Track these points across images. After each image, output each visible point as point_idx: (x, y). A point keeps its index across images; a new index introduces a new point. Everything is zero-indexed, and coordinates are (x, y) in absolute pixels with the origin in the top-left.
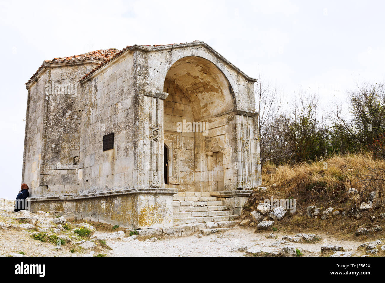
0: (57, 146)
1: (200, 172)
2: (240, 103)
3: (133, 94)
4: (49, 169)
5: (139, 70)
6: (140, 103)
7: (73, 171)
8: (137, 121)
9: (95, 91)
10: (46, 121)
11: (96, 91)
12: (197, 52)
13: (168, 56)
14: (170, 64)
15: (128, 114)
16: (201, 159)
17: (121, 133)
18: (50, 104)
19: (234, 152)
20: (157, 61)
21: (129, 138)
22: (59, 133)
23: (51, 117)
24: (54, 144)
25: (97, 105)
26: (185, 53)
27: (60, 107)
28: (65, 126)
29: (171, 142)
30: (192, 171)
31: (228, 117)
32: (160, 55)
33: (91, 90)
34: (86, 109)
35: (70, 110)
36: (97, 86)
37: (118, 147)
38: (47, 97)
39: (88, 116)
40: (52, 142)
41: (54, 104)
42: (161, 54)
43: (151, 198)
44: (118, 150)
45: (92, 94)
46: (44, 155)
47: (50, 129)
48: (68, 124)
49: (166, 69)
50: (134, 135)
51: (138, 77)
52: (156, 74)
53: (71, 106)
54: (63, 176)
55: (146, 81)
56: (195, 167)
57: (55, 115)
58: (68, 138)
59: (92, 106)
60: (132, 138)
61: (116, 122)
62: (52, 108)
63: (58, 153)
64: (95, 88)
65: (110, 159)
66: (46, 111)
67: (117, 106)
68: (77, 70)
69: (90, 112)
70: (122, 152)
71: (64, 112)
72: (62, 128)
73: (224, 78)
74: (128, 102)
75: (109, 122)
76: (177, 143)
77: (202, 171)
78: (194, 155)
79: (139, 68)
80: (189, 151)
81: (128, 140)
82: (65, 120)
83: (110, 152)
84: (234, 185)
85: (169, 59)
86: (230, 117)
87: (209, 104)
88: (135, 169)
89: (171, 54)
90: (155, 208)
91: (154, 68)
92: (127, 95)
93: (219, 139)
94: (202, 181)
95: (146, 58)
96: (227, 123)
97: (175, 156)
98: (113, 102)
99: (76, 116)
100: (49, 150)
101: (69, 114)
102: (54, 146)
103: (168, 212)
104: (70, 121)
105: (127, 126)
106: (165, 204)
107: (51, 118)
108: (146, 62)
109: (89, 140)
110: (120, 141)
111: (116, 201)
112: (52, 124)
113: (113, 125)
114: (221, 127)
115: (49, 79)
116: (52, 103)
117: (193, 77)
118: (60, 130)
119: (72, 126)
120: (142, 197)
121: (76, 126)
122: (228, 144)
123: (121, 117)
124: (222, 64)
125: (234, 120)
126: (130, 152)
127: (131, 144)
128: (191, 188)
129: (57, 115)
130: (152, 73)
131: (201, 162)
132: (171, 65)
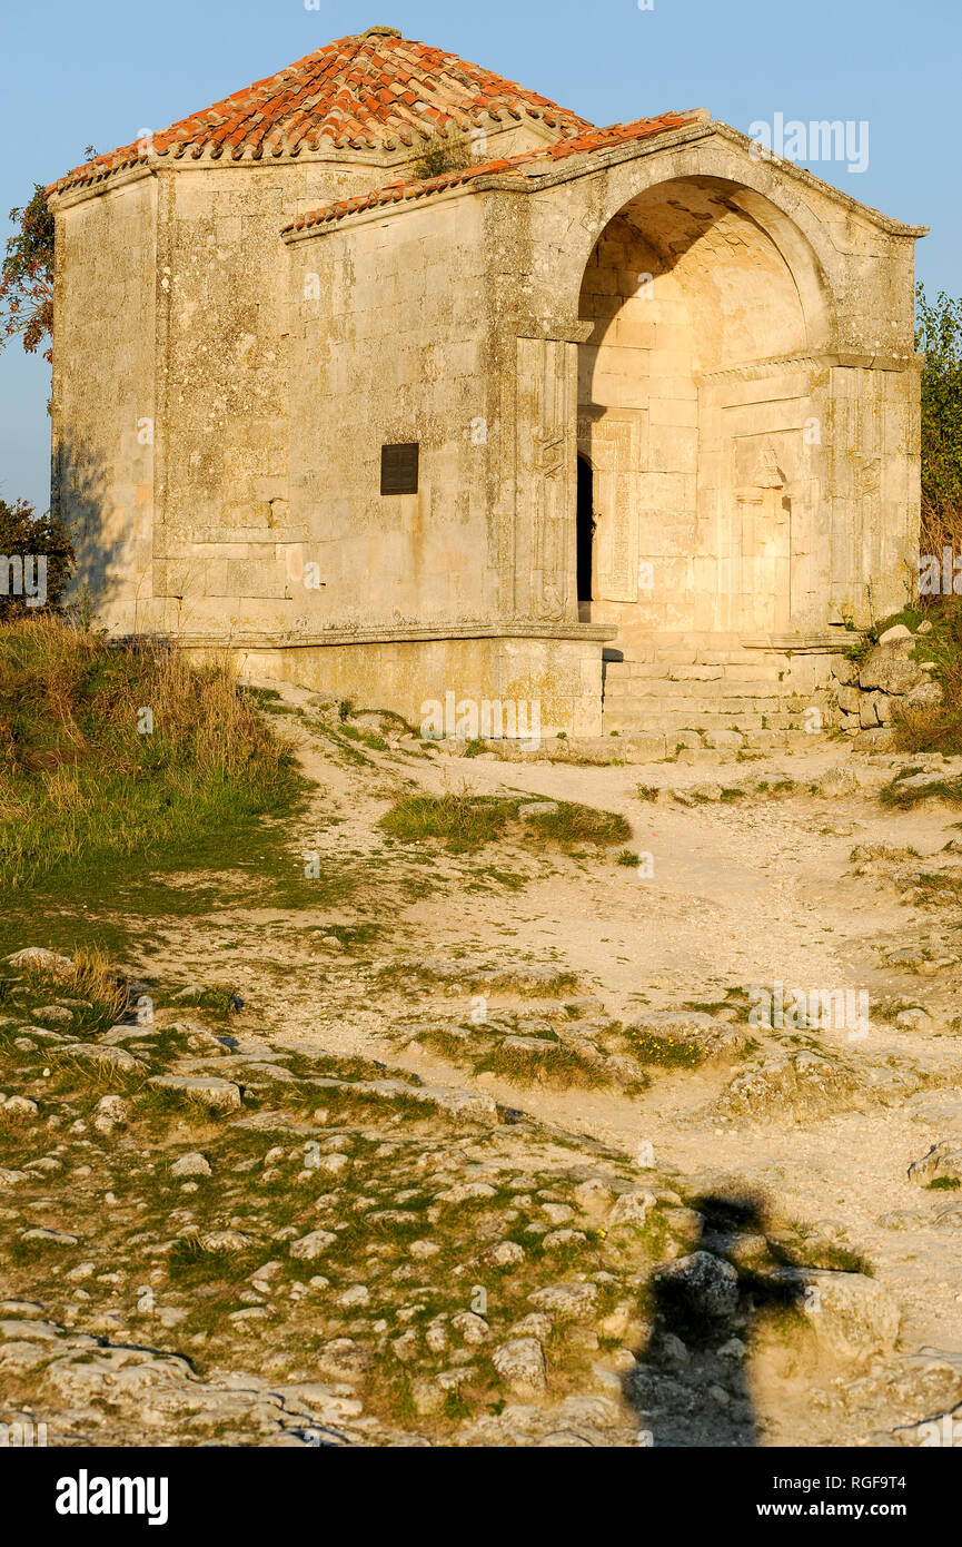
0: (207, 458)
1: (714, 558)
2: (854, 325)
3: (481, 333)
4: (183, 539)
5: (504, 257)
6: (507, 365)
7: (267, 550)
8: (497, 422)
9: (344, 279)
10: (166, 370)
11: (349, 281)
12: (694, 162)
13: (596, 194)
14: (601, 218)
15: (467, 390)
16: (719, 512)
17: (445, 446)
18: (177, 308)
19: (826, 498)
20: (558, 217)
21: (470, 468)
22: (213, 415)
23: (183, 356)
24: (196, 452)
25: (353, 332)
26: (652, 172)
27: (213, 318)
28: (235, 388)
29: (609, 448)
30: (684, 553)
31: (812, 373)
32: (569, 193)
33: (327, 271)
34: (310, 337)
35: (248, 331)
36: (352, 265)
37: (434, 491)
38: (165, 283)
39: (321, 363)
40: (190, 445)
41: (191, 307)
42: (573, 190)
43: (538, 649)
44: (433, 501)
45: (335, 289)
46: (166, 492)
47: (181, 399)
48: (243, 382)
49: (589, 238)
50: (488, 461)
51: (500, 279)
52: (555, 263)
53: (253, 317)
54: (233, 564)
55: (525, 290)
56: (697, 538)
57: (196, 349)
58: (247, 432)
59: (333, 329)
60: (480, 470)
61: (426, 410)
62: (185, 320)
63: (212, 485)
64: (346, 269)
65: (408, 523)
66: (164, 334)
67: (429, 356)
68: (270, 185)
69: (326, 349)
70: (447, 508)
71: (230, 337)
72: (225, 398)
73: (796, 237)
74: (466, 352)
75: (403, 402)
76: (629, 452)
77: (720, 556)
78: (694, 494)
79: (502, 251)
80: (677, 476)
81: (469, 474)
82: (232, 368)
83: (406, 501)
84: (818, 612)
85: (597, 202)
86: (817, 373)
87: (752, 309)
88: (490, 564)
89: (604, 185)
90: (548, 682)
91: (548, 240)
92: (463, 327)
93: (782, 444)
94: (720, 591)
95: (524, 212)
96: (809, 392)
97: (621, 500)
98: (416, 336)
99: (271, 356)
100: (180, 474)
101: (247, 347)
102: (196, 458)
103: (586, 694)
104: (251, 371)
105: (463, 428)
106: (576, 671)
107: (183, 359)
108: (523, 228)
109: (325, 450)
110: (439, 471)
111: (429, 656)
112: (186, 381)
113: (417, 417)
114: (789, 402)
115: (170, 212)
116: (182, 302)
117: (693, 215)
118: (216, 403)
119: (258, 390)
120: (510, 647)
121: (274, 392)
122: (809, 467)
123: (442, 397)
124: (789, 188)
125: (830, 386)
126: (473, 513)
127: (477, 489)
128: (679, 615)
129: (205, 349)
130: (542, 263)
131: (719, 521)
132: (604, 224)
